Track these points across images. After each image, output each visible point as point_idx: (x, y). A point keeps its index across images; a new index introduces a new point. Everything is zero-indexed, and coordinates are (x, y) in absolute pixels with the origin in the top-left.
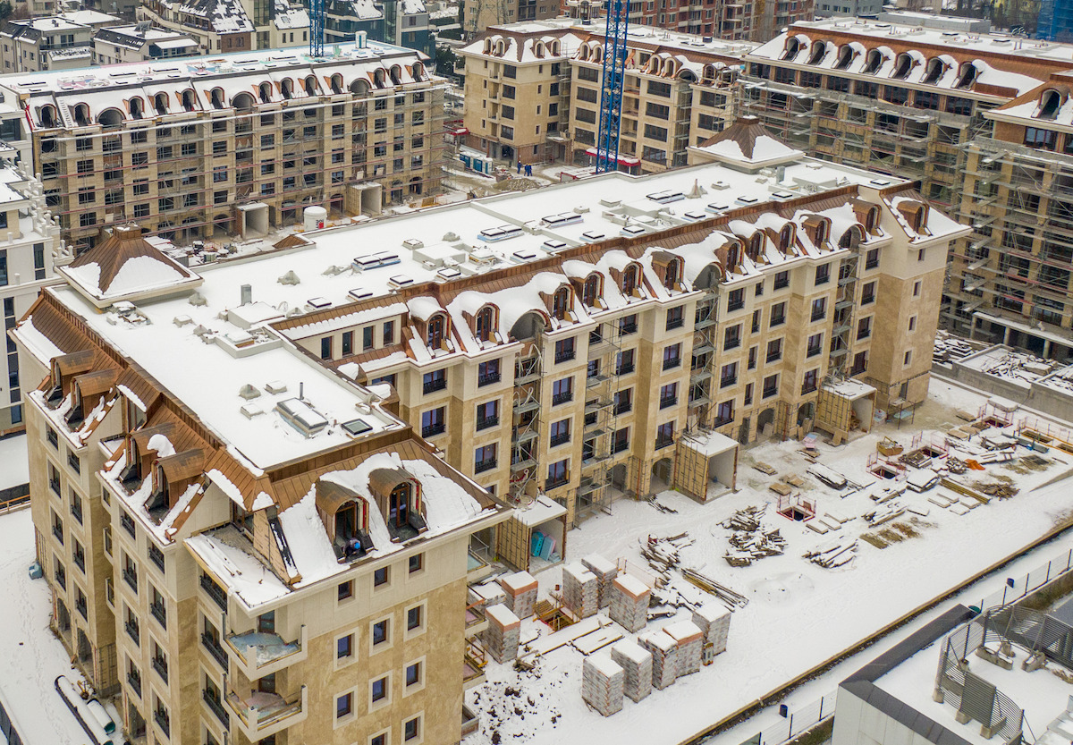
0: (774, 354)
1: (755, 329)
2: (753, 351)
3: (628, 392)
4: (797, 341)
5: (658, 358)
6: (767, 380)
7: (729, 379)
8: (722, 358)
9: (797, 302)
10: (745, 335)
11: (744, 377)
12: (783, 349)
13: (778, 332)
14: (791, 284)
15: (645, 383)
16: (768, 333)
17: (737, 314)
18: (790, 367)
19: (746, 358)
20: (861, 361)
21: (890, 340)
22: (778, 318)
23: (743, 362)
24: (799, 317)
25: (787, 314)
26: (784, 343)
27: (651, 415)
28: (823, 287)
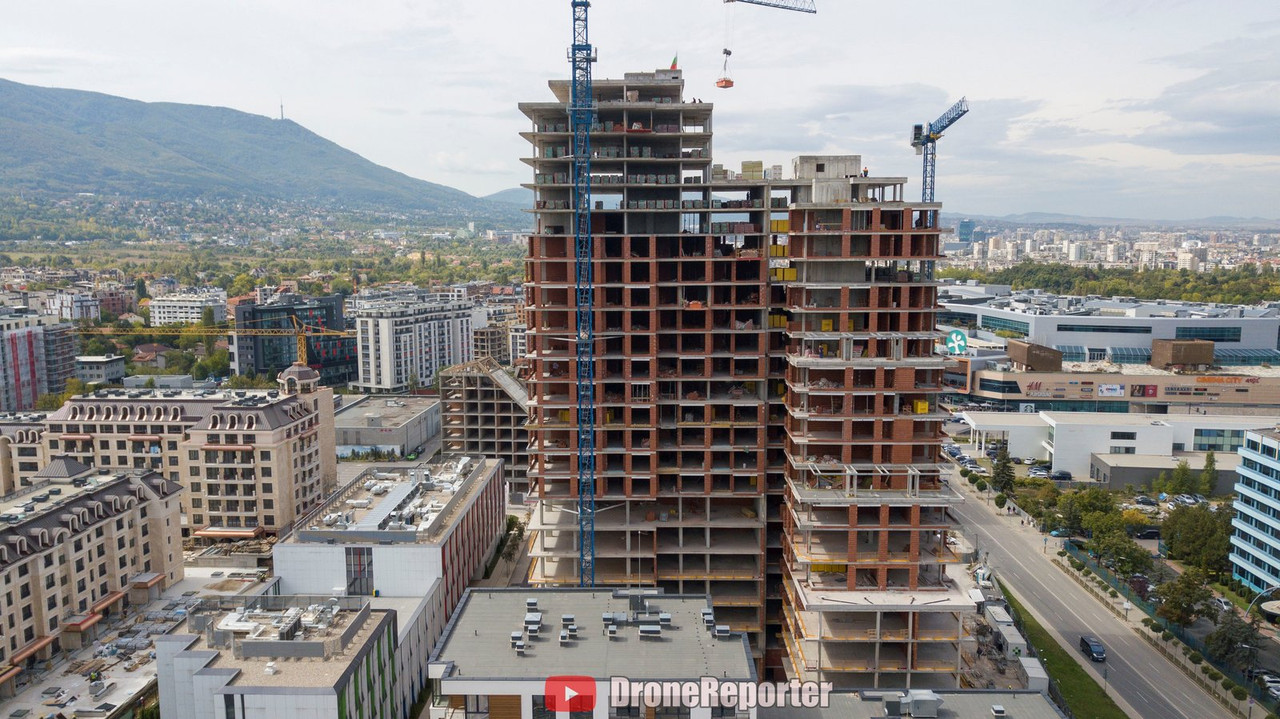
0: (103, 571)
1: (91, 560)
2: (91, 571)
3: (29, 606)
4: (113, 561)
5: (43, 583)
6: (102, 586)
7: (82, 588)
8: (76, 577)
9: (109, 541)
10: (86, 563)
11: (89, 586)
12: (107, 569)
13: (102, 560)
14: (105, 532)
15: (38, 599)
16: (98, 561)
17: (80, 552)
18: (113, 576)
19: (89, 575)
20: (147, 565)
21: (160, 552)
22: (101, 551)
23: (88, 579)
24: (112, 549)
25: (106, 549)
26: (107, 565)
27: (44, 615)
28: (121, 531)
